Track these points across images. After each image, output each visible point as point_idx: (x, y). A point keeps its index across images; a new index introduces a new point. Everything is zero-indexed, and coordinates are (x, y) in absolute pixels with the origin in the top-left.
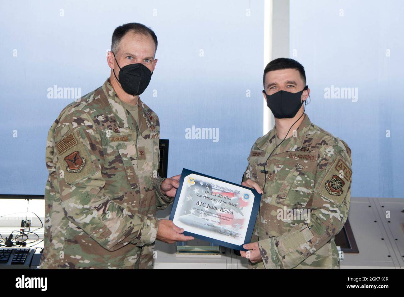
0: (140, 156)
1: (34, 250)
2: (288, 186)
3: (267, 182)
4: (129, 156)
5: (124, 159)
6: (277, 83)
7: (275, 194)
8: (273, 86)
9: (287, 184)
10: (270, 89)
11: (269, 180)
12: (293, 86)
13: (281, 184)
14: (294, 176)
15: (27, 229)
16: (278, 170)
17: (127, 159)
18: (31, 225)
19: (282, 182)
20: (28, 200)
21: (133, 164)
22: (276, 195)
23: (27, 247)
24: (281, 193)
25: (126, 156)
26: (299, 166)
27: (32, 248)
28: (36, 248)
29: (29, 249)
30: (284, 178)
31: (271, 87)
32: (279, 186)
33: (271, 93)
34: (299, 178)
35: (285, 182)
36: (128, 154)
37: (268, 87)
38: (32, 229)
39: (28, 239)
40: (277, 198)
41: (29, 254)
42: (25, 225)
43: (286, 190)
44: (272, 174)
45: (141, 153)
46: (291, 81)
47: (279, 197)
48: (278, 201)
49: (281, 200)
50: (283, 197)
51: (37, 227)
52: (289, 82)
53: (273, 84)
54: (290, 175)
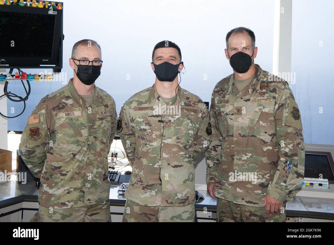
0: (237, 112)
1: (120, 172)
2: (184, 130)
3: (164, 128)
4: (225, 113)
5: (222, 114)
6: (163, 56)
7: (174, 136)
8: (160, 58)
9: (183, 129)
10: (158, 60)
11: (166, 127)
12: (174, 60)
13: (179, 129)
14: (187, 123)
15: (115, 159)
16: (174, 120)
17: (224, 114)
18: (118, 156)
19: (179, 127)
20: (116, 140)
21: (227, 117)
22: (176, 137)
23: (115, 170)
24: (179, 135)
25: (223, 112)
26: (189, 116)
27: (119, 171)
28: (122, 171)
29: (118, 171)
30: (180, 125)
31: (159, 59)
32: (178, 131)
33: (158, 63)
34: (190, 125)
35: (182, 127)
36: (225, 111)
37: (156, 59)
38: (118, 159)
39: (116, 165)
40: (176, 139)
41: (117, 175)
42: (114, 156)
43: (183, 133)
44: (168, 122)
45: (238, 111)
46: (173, 56)
47: (178, 138)
48: (178, 141)
49: (180, 140)
50: (181, 138)
51: (122, 157)
52: (171, 57)
53: (161, 57)
54: (184, 123)
